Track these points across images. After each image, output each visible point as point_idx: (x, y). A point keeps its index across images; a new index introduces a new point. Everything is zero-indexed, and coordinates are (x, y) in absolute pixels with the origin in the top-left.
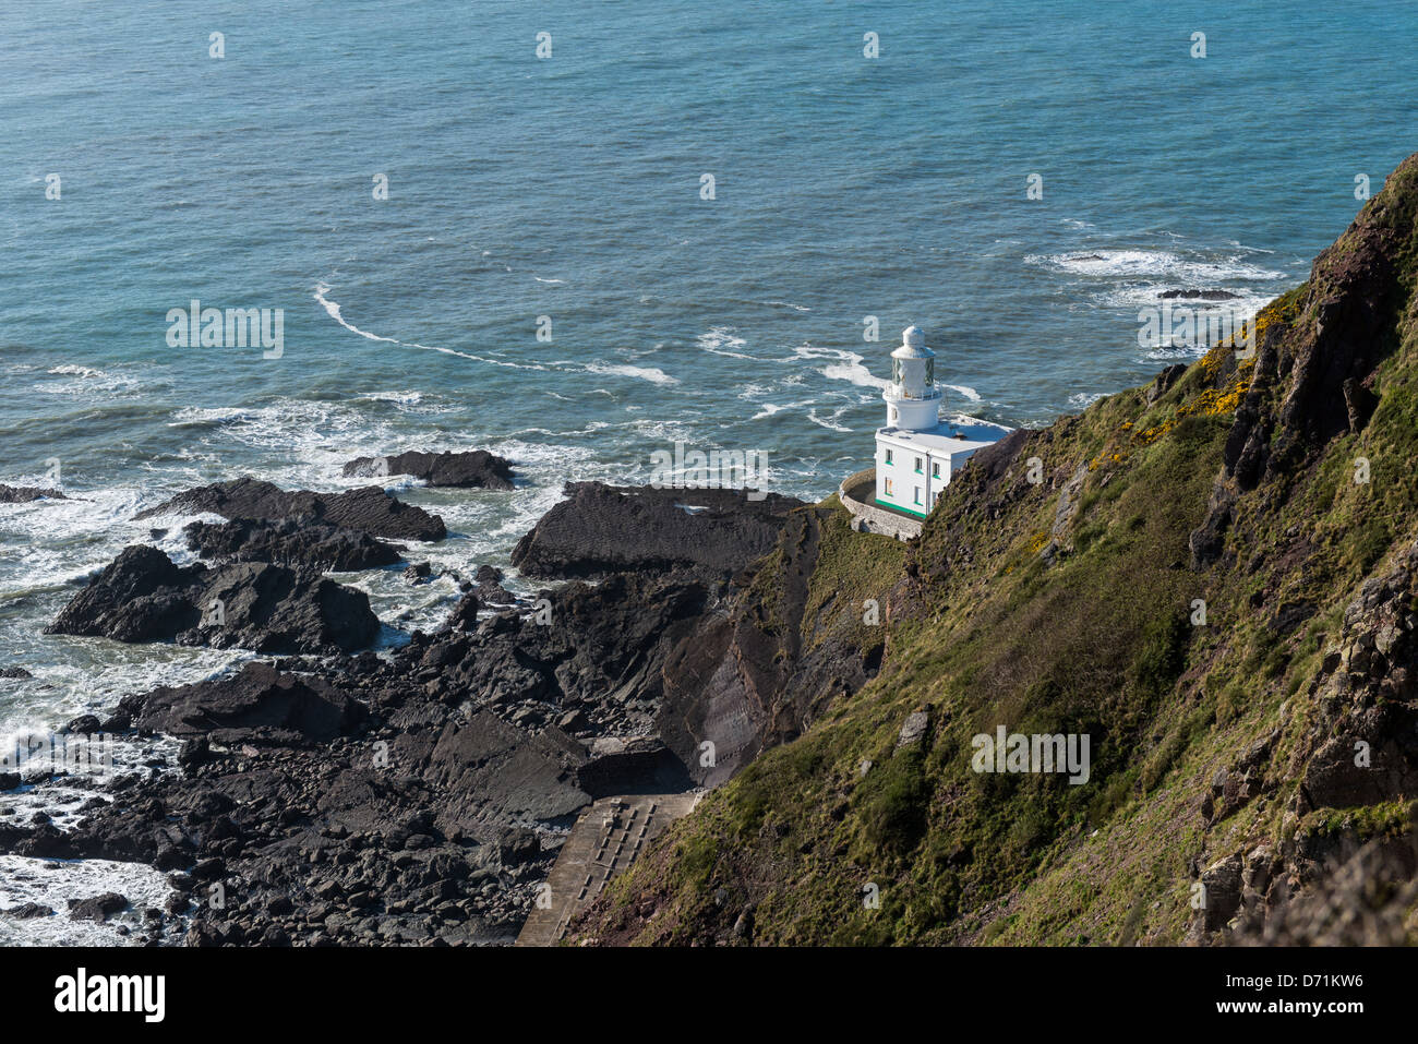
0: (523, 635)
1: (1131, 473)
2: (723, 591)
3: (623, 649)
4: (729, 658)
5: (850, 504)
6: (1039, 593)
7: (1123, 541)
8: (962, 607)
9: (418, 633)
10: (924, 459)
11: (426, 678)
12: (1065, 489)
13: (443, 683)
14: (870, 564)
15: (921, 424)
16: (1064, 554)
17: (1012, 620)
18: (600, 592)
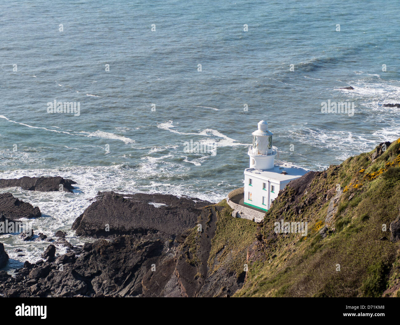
0: (76, 264)
1: (363, 194)
2: (171, 245)
3: (124, 272)
4: (174, 277)
5: (232, 204)
6: (318, 250)
7: (359, 226)
8: (283, 255)
9: (27, 262)
10: (267, 183)
11: (31, 284)
12: (332, 201)
13: (39, 286)
14: (241, 233)
15: (265, 167)
16: (330, 232)
17: (305, 263)
18: (113, 244)
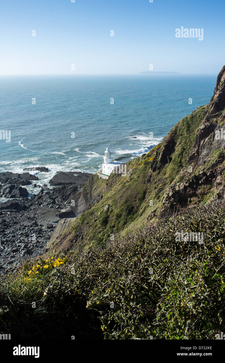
0: (50, 194)
1: (138, 170)
2: (80, 187)
4: (81, 197)
5: (99, 174)
6: (124, 187)
7: (136, 180)
8: (114, 189)
9: (34, 194)
10: (109, 167)
11: (36, 201)
12: (129, 172)
13: (38, 202)
14: (102, 183)
15: (109, 162)
16: (128, 182)
17: (121, 191)
18: (62, 188)
